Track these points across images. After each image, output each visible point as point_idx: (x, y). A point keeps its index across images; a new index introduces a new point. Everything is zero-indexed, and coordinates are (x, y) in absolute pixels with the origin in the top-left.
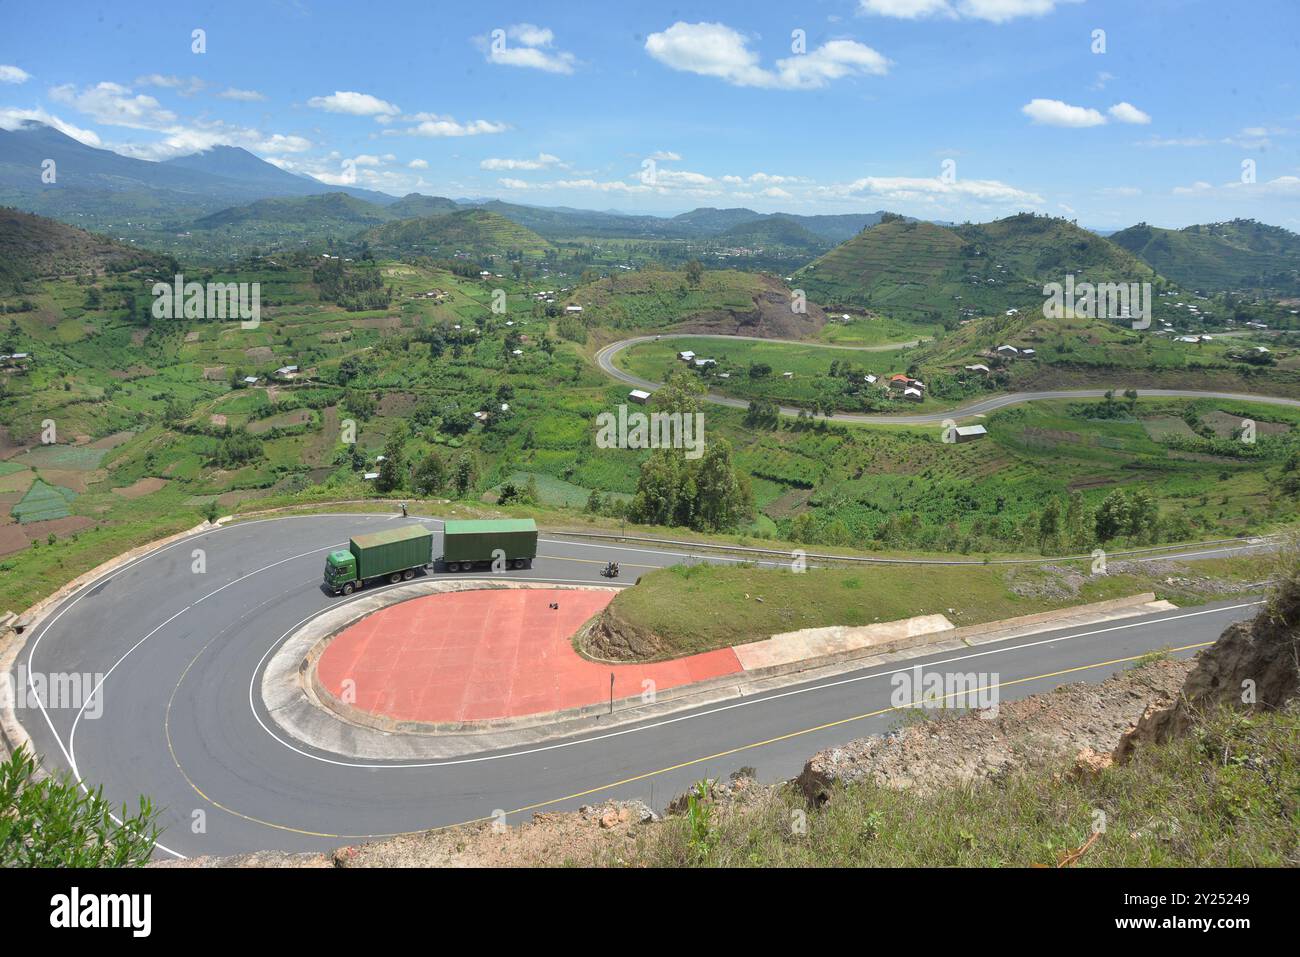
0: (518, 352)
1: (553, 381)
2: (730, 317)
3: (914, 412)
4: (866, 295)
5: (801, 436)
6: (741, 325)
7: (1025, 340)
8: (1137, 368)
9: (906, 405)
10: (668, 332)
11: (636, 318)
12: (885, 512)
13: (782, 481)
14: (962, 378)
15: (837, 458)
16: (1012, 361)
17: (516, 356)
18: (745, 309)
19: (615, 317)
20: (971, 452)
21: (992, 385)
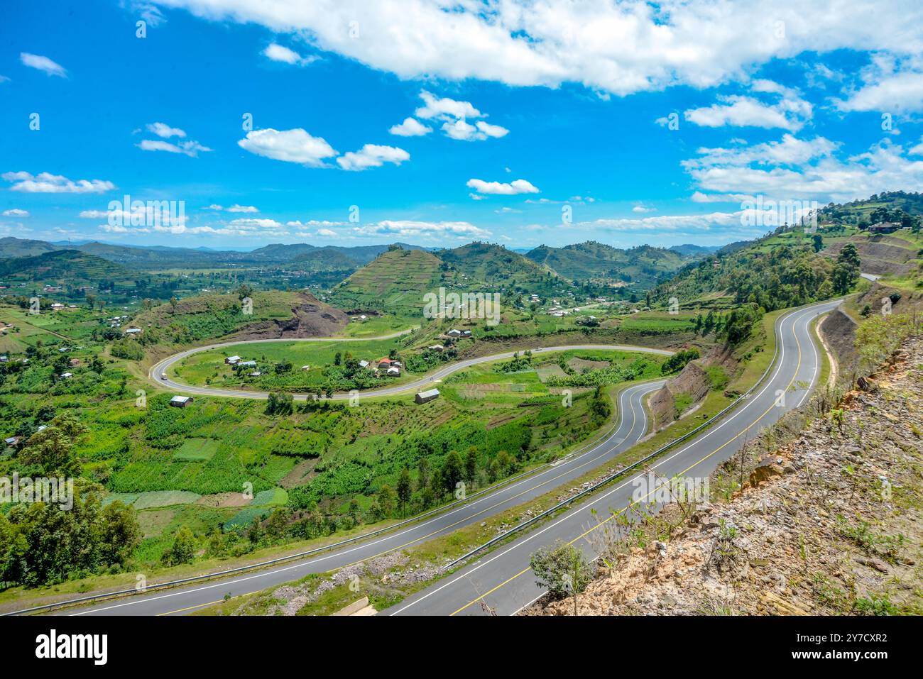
0: (67, 375)
1: (98, 397)
2: (275, 325)
3: (394, 384)
4: (381, 301)
5: (310, 416)
6: (284, 330)
7: (465, 325)
8: (531, 336)
9: (388, 380)
10: (224, 341)
11: (195, 333)
12: (370, 467)
13: (294, 455)
14: (427, 356)
15: (337, 430)
16: (458, 340)
17: (64, 378)
18: (286, 319)
19: (175, 334)
20: (430, 409)
21: (446, 358)
